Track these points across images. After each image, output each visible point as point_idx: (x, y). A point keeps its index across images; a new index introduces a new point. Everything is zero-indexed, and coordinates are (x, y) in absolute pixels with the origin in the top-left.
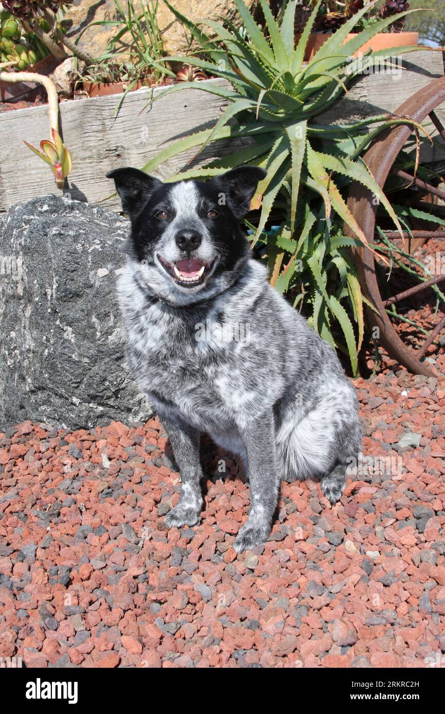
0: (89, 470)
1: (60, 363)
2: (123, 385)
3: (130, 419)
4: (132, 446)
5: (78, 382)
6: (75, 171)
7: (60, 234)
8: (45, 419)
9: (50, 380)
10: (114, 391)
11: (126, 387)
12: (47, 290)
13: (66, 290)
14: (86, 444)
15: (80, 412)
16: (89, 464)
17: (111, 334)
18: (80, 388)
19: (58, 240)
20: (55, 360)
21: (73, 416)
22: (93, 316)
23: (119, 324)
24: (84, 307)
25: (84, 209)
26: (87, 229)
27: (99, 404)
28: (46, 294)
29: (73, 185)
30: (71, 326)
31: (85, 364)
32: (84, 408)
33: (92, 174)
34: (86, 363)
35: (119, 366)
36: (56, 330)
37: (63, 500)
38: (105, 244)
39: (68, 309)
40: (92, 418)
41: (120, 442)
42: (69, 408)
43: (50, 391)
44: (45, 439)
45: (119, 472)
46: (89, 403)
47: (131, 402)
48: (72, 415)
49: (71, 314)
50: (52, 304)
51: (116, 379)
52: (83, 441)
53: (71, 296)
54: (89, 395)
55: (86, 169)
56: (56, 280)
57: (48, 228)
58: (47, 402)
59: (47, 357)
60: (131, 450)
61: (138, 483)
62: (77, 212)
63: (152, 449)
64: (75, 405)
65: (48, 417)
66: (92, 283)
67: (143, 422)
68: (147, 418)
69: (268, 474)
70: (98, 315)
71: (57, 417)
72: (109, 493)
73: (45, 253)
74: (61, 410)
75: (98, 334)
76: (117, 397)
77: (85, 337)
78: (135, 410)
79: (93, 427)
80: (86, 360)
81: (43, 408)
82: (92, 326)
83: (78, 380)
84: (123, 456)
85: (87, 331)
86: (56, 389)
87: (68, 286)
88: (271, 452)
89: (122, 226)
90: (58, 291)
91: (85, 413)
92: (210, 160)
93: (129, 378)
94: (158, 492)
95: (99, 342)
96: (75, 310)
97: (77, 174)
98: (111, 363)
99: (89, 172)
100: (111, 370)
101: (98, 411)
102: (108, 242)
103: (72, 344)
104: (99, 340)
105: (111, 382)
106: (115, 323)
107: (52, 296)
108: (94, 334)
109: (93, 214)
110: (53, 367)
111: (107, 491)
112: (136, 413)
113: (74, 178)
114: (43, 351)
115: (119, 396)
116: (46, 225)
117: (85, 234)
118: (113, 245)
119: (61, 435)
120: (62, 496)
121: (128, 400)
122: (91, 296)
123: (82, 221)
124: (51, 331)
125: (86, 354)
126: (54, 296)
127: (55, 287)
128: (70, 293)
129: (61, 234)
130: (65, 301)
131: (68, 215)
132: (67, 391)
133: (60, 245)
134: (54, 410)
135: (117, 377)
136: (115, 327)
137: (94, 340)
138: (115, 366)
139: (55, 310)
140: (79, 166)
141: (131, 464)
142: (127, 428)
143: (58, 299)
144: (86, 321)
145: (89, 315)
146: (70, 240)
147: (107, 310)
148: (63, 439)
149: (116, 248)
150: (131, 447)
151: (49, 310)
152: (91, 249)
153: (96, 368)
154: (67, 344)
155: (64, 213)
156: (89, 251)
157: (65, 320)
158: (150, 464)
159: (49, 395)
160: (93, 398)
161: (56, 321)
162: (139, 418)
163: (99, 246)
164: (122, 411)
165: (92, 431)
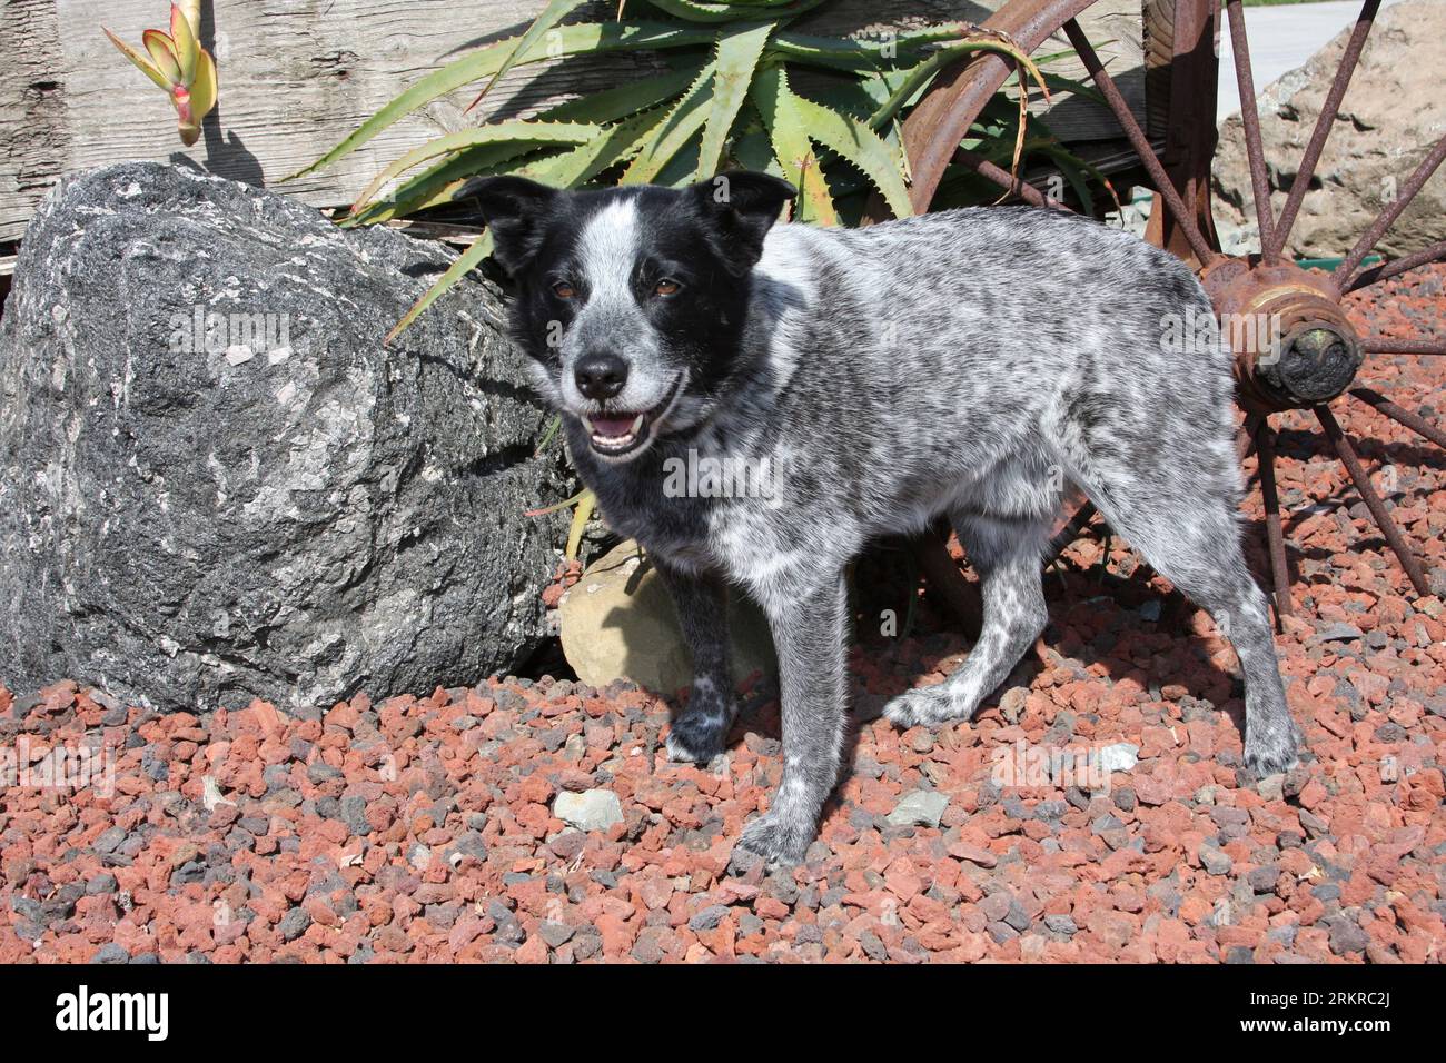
0: (172, 812)
1: (135, 556)
2: (277, 620)
3: (294, 698)
4: (285, 763)
5: (173, 604)
6: (237, 102)
7: (150, 258)
8: (104, 681)
9: (113, 592)
10: (254, 630)
11: (285, 624)
12: (112, 385)
13: (155, 387)
14: (183, 749)
15: (180, 672)
16: (176, 796)
17: (250, 499)
18: (179, 617)
19: (142, 271)
20: (123, 548)
21: (164, 680)
22: (211, 456)
23: (269, 477)
24: (192, 432)
25: (232, 198)
26: (216, 249)
27: (225, 658)
28: (110, 394)
29: (231, 135)
30: (160, 474)
31: (191, 564)
32: (188, 664)
33: (276, 112)
34: (193, 560)
35: (267, 574)
36: (128, 478)
37: (90, 878)
38: (251, 287)
39: (156, 433)
40: (207, 688)
41: (261, 751)
42: (155, 660)
43: (113, 617)
44: (97, 726)
45: (233, 823)
46: (202, 653)
47: (296, 659)
48: (159, 678)
49: (163, 446)
50: (121, 417)
51: (259, 603)
52: (179, 740)
53: (165, 402)
54: (198, 636)
55: (264, 100)
56: (133, 365)
57: (126, 240)
58: (107, 642)
59: (106, 540)
60: (277, 773)
61: (270, 854)
62: (211, 204)
63: (324, 774)
64: (168, 655)
65: (111, 678)
66: (212, 376)
67: (323, 707)
68: (332, 700)
69: (820, 717)
70: (222, 452)
71: (130, 679)
72: (196, 871)
73: (112, 299)
74: (136, 663)
75: (222, 497)
76: (265, 646)
77: (191, 501)
78: (304, 679)
79: (209, 710)
80: (191, 554)
81: (99, 654)
82: (206, 478)
83: (173, 599)
84: (254, 787)
85: (196, 489)
86: (125, 614)
87: (159, 381)
88: (830, 673)
89: (317, 244)
90: (135, 389)
91: (190, 676)
92: (559, 101)
93: (291, 604)
94: (301, 880)
95: (222, 515)
96: (172, 436)
97: (244, 111)
98: (248, 565)
99: (271, 106)
100: (248, 582)
101: (221, 673)
102: (261, 284)
103: (163, 515)
104: (223, 511)
105: (247, 610)
106: (262, 475)
107: (122, 400)
108: (211, 496)
109: (251, 211)
110: (119, 562)
111: (192, 866)
112: (306, 687)
113: (234, 119)
114: (100, 525)
115: (269, 643)
116: (123, 233)
117: (208, 261)
118: (269, 292)
119: (134, 720)
120: (91, 868)
121: (288, 654)
122: (209, 407)
123: (212, 229)
124: (118, 480)
125: (192, 540)
126: (127, 399)
127: (129, 379)
128: (163, 396)
129: (153, 258)
130: (150, 414)
131: (187, 210)
132: (150, 622)
133: (146, 282)
134: (124, 663)
135: (262, 599)
136: (260, 484)
137: (211, 510)
138: (257, 574)
139: (128, 433)
140: (248, 91)
141: (268, 806)
142: (285, 719)
143: (133, 408)
144: (194, 464)
145: (201, 450)
146: (173, 272)
147: (245, 442)
148: (135, 730)
149: (278, 299)
150: (280, 766)
151: (116, 432)
152: (217, 299)
153: (215, 574)
154: (151, 513)
155: (178, 207)
156: (213, 302)
157: (148, 458)
158: (309, 809)
159: (111, 626)
160: (210, 643)
161: (129, 457)
162: (313, 697)
163: (237, 292)
164: (277, 677)
165: (205, 718)
